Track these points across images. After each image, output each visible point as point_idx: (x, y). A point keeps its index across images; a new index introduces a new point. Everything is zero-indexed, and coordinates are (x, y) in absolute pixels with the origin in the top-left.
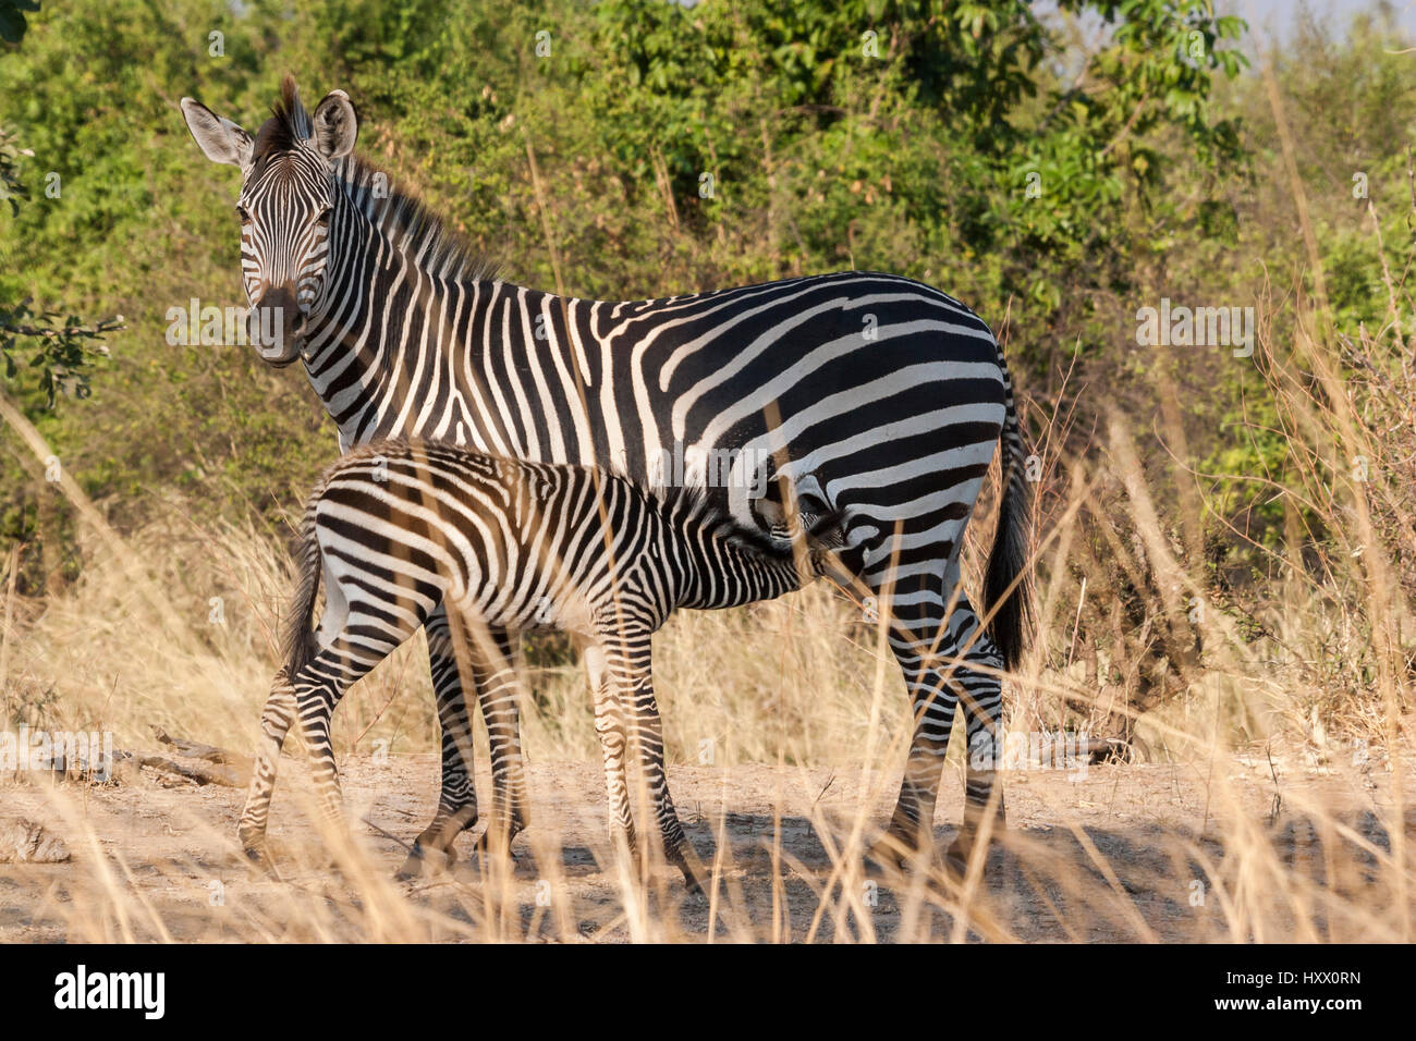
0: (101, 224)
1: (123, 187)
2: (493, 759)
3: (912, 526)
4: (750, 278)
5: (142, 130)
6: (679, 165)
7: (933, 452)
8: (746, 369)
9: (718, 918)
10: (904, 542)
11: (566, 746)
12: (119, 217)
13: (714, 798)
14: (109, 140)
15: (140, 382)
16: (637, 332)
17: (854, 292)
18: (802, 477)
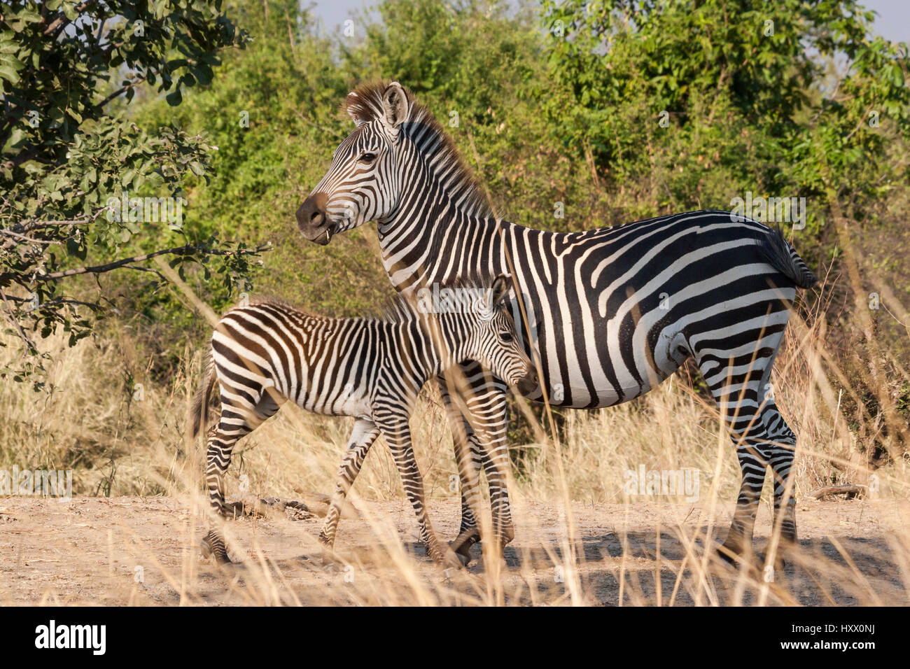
0: (258, 190)
1: (271, 168)
2: (492, 500)
3: (740, 361)
4: (641, 217)
5: (282, 134)
6: (600, 150)
7: (752, 318)
8: (641, 271)
9: (625, 593)
10: (734, 371)
11: (535, 492)
12: (269, 185)
13: (622, 522)
14: (263, 140)
15: (281, 282)
16: (578, 252)
17: (702, 223)
18: (675, 335)
